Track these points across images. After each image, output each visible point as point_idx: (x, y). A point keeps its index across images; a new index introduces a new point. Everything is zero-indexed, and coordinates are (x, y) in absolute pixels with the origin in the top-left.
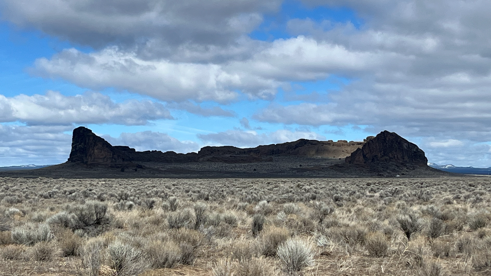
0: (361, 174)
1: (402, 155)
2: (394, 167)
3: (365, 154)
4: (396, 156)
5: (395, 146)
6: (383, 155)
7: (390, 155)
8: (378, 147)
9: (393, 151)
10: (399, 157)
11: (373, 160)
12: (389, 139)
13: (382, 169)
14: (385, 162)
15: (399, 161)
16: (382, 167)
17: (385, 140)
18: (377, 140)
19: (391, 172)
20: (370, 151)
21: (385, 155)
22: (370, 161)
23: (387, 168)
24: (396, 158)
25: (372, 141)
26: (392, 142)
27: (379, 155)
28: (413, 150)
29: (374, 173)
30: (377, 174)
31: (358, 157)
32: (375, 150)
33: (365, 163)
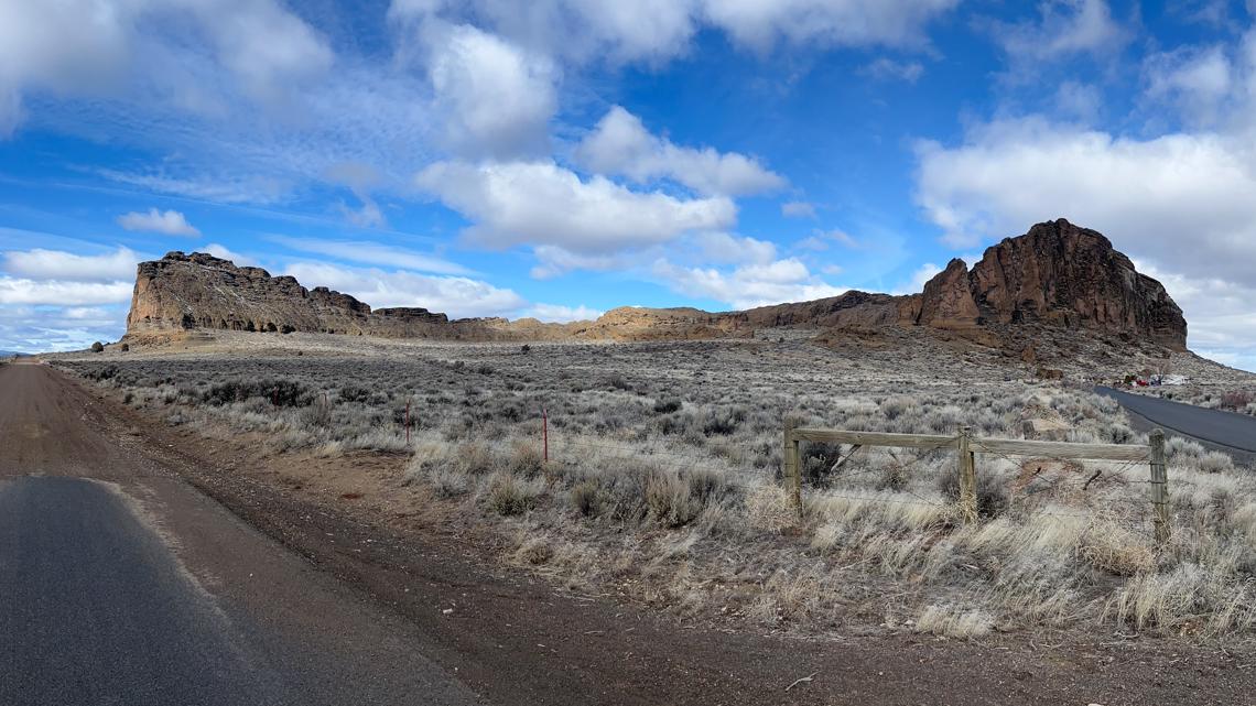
0: (958, 366)
1: (1121, 307)
2: (1097, 346)
3: (983, 289)
4: (1100, 309)
5: (1097, 272)
6: (1054, 300)
7: (1081, 304)
8: (1036, 270)
9: (1091, 292)
10: (1111, 312)
11: (1016, 316)
12: (1076, 247)
13: (1055, 348)
14: (1065, 328)
15: (1110, 327)
16: (1056, 344)
17: (1061, 248)
18: (1031, 243)
19: (1091, 362)
20: (1007, 281)
21: (1061, 302)
22: (1005, 318)
23: (1076, 349)
24: (1101, 318)
25: (1014, 246)
26: (1085, 258)
27: (1042, 299)
28: (1149, 297)
29: (1022, 366)
30: (1034, 369)
31: (950, 295)
32: (1024, 280)
33: (980, 321)
